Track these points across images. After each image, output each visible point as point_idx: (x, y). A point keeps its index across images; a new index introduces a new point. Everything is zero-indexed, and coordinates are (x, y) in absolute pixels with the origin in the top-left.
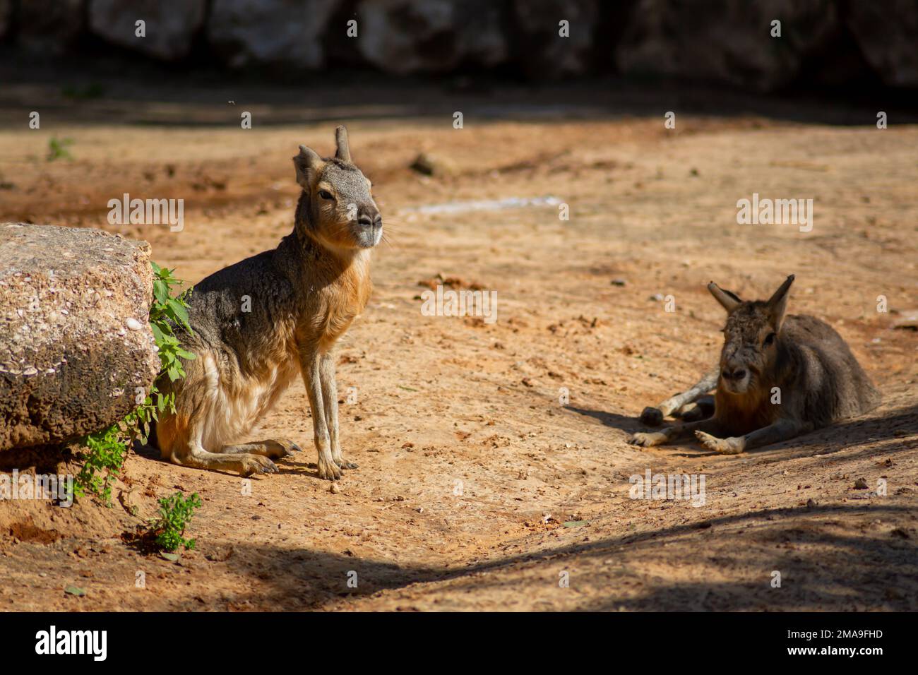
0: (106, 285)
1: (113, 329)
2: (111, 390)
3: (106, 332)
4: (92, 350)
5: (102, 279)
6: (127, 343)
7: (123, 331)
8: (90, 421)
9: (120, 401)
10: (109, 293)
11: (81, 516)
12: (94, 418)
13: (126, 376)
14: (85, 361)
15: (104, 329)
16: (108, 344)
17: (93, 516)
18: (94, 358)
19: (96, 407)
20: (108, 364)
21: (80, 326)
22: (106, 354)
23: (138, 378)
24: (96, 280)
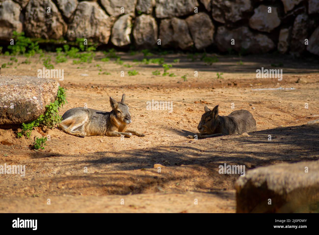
0: (30, 89)
1: (28, 99)
2: (27, 112)
3: (26, 99)
4: (22, 103)
5: (29, 87)
6: (32, 102)
7: (31, 99)
8: (22, 119)
9: (30, 115)
10: (31, 91)
11: (21, 141)
12: (23, 119)
13: (32, 109)
14: (20, 105)
15: (26, 98)
16: (27, 102)
17: (24, 141)
18: (23, 105)
19: (23, 116)
20: (27, 106)
21: (20, 98)
22: (26, 104)
23: (34, 110)
24: (28, 88)
